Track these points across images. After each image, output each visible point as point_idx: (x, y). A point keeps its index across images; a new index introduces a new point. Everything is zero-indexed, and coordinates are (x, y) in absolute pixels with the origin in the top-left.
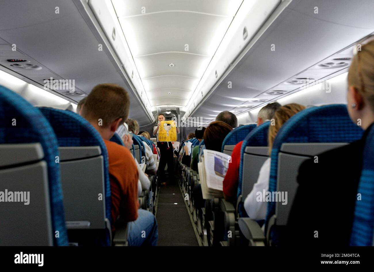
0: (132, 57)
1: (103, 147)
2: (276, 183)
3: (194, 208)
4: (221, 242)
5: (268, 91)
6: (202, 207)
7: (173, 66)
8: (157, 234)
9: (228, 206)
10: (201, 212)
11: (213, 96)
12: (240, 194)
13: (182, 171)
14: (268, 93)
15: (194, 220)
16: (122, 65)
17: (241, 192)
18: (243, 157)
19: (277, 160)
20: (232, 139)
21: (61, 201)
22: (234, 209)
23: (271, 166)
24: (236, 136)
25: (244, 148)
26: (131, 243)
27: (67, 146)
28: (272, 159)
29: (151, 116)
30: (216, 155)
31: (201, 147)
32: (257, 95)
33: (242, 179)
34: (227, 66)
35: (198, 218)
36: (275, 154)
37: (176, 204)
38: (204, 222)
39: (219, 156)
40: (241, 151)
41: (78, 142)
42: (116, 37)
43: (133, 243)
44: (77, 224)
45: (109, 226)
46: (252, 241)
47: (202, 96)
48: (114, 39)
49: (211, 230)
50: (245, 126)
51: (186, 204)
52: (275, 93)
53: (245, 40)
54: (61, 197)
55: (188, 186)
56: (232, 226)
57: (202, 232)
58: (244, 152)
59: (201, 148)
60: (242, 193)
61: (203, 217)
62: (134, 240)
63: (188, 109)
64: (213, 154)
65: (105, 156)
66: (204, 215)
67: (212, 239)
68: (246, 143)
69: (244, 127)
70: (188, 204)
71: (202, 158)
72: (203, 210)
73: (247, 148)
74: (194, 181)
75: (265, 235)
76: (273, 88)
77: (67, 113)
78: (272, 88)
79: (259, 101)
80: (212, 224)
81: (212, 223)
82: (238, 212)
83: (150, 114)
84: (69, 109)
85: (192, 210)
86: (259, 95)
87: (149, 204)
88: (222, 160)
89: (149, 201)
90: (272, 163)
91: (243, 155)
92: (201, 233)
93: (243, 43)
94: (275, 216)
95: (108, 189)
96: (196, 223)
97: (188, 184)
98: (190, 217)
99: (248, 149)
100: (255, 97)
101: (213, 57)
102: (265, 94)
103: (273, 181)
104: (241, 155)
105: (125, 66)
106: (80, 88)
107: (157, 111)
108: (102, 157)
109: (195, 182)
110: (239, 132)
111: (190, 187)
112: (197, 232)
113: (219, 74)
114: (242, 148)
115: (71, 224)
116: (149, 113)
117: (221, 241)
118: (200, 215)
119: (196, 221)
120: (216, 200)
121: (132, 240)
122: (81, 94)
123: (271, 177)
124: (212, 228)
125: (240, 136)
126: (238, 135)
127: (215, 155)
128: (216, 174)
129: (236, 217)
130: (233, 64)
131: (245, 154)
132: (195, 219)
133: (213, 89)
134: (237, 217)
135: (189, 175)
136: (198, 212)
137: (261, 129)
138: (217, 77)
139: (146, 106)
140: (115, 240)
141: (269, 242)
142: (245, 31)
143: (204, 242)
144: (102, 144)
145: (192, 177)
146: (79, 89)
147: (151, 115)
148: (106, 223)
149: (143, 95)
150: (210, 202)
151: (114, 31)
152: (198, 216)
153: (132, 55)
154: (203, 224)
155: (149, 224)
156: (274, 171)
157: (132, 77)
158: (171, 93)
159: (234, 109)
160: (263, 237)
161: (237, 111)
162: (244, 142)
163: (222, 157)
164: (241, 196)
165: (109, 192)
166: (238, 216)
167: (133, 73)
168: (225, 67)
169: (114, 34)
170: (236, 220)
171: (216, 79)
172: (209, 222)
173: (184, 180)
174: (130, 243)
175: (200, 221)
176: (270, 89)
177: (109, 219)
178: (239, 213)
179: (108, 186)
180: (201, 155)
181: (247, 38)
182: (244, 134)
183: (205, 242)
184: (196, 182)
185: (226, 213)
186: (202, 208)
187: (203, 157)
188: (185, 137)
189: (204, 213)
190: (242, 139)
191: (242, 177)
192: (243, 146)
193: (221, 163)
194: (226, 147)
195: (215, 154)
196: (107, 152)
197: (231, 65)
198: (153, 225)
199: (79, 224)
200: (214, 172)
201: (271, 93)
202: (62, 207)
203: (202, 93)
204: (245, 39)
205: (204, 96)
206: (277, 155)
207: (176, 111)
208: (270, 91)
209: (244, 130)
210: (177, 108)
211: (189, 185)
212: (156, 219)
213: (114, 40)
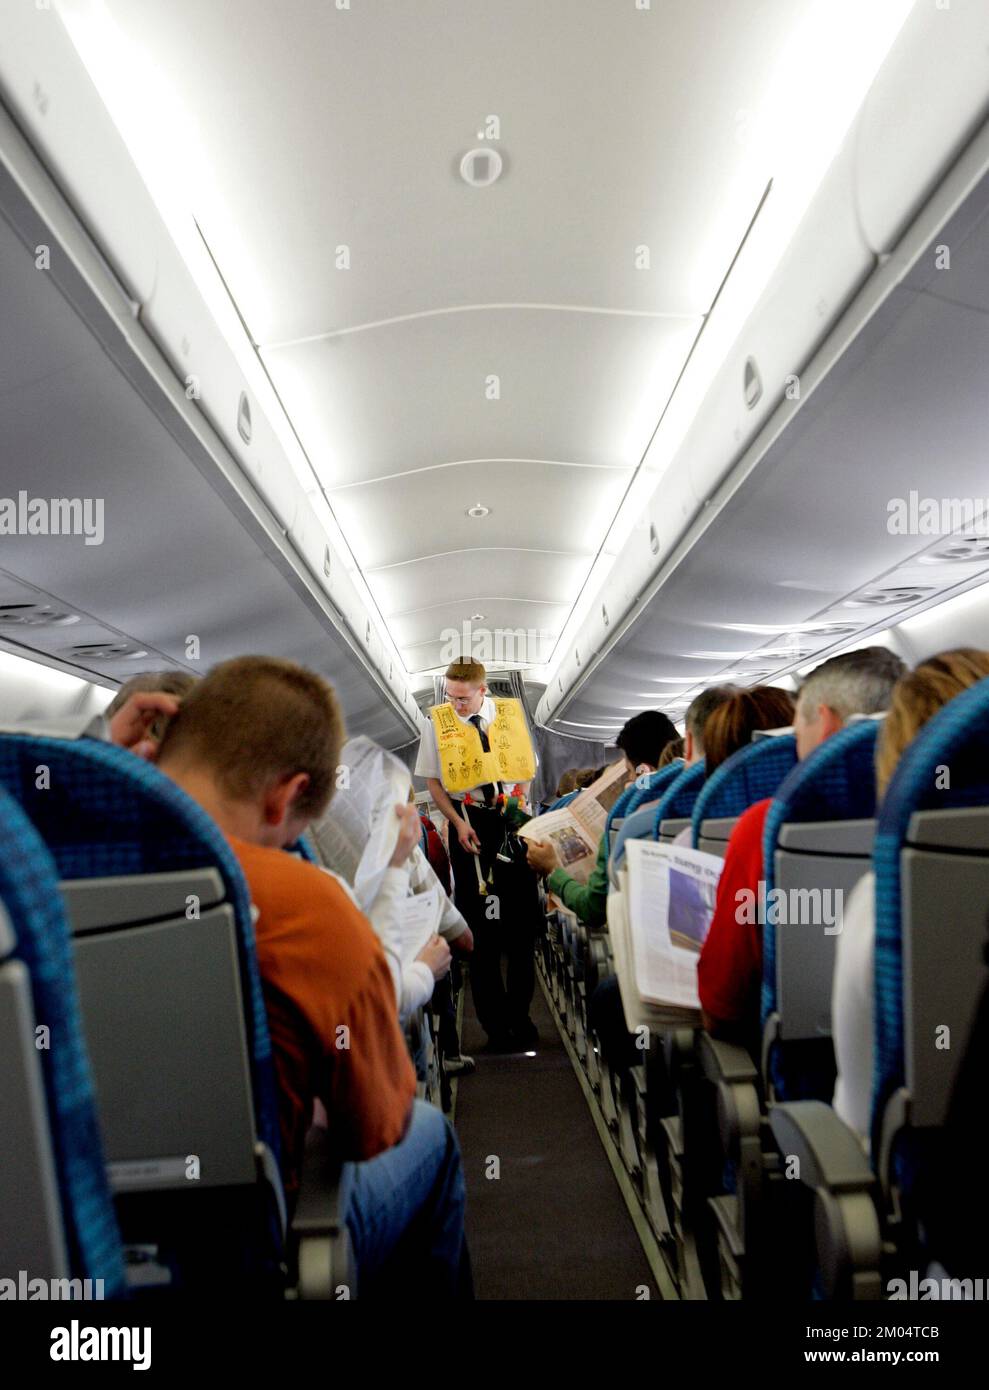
0: (323, 490)
1: (232, 871)
2: (899, 967)
3: (603, 1070)
4: (712, 1202)
5: (859, 592)
6: (633, 1065)
7: (484, 515)
8: (462, 1186)
9: (727, 1061)
10: (629, 1084)
11: (646, 621)
12: (773, 1009)
13: (545, 920)
14: (862, 598)
15: (603, 1115)
16: (284, 532)
17: (774, 1002)
18: (772, 865)
19: (897, 876)
20: (728, 792)
21: (88, 1105)
22: (752, 1071)
23: (879, 900)
24: (746, 779)
25: (776, 831)
26: (362, 1231)
27: (93, 875)
28: (879, 876)
29: (410, 714)
30: (678, 860)
31: (613, 826)
32: (819, 610)
33: (774, 952)
34: (692, 507)
35: (622, 1108)
36: (888, 855)
37: (532, 1054)
38: (644, 1122)
39: (686, 864)
40: (766, 841)
41: (135, 856)
42: (256, 430)
43: (368, 1231)
44: (148, 1171)
45: (273, 1173)
46: (823, 1193)
47: (607, 623)
48: (246, 438)
49: (671, 1153)
50: (775, 740)
51: (572, 1052)
52: (890, 597)
53: (751, 409)
54: (88, 1088)
55: (572, 983)
56: (750, 1134)
57: (638, 1163)
58: (776, 846)
59: (616, 830)
60: (780, 1005)
61: (640, 1101)
62: (371, 1219)
63: (556, 675)
64: (663, 860)
65: (241, 903)
66: (642, 1095)
67: (680, 1188)
68: (783, 813)
69: (776, 744)
70: (578, 1054)
71: (620, 874)
72: (637, 1073)
73: (786, 828)
74: (597, 962)
75: (875, 1170)
76: (881, 582)
77: (87, 748)
78: (874, 581)
79: (828, 632)
80: (672, 1129)
81: (672, 1125)
82: (771, 1079)
83: (404, 705)
84: (94, 733)
85: (597, 1076)
86: (825, 611)
87: (424, 1064)
88: (698, 882)
89: (421, 1053)
90: (879, 889)
91: (772, 856)
92: (636, 1168)
93: (749, 420)
94: (904, 1094)
95: (261, 1030)
96: (615, 1129)
97: (572, 975)
98: (590, 1105)
99: (791, 834)
100: (811, 618)
101: (638, 468)
102: (848, 604)
103: (888, 956)
104: (766, 860)
105: (297, 535)
106: (124, 630)
107: (433, 690)
108: (228, 909)
109: (600, 965)
110: (754, 764)
111: (582, 985)
112: (622, 1166)
113: (666, 540)
114: (767, 831)
115: (125, 1175)
116: (402, 702)
117: (713, 1196)
118: (626, 1096)
119: (614, 1120)
120: (684, 1035)
121: (365, 1218)
122: (129, 651)
123: (880, 942)
124: (677, 1147)
125: (759, 781)
126: (751, 775)
127: (670, 860)
128: (675, 941)
129: (762, 1098)
130: (717, 500)
131: (779, 854)
132: (610, 1113)
133: (645, 596)
134: (768, 1099)
135: (574, 935)
136: (618, 1085)
137: (836, 751)
138: (656, 550)
139: (386, 673)
140: (298, 1224)
141: (890, 1193)
142: (750, 373)
143: (649, 1199)
144: (225, 858)
145: (587, 945)
146: (123, 633)
147: (412, 706)
148: (259, 1161)
149: (372, 636)
150: (662, 1042)
151: (245, 409)
152: (618, 1097)
153: (320, 484)
154: (642, 1131)
155: (429, 1151)
156: (887, 921)
157: (327, 573)
158: (482, 617)
159: (734, 668)
160: (865, 1175)
161: (745, 674)
162: (775, 806)
163: (698, 869)
164: (776, 1017)
165: (264, 1042)
166: (772, 1096)
167: (328, 558)
168: (684, 509)
169: (244, 420)
170: (764, 1111)
171: (655, 560)
172: (664, 1122)
173: (558, 957)
174: (358, 1229)
175: (629, 1121)
176: (867, 584)
177: (271, 1144)
178: (773, 1082)
179: (260, 1017)
180: (616, 859)
181: (758, 400)
182: (775, 772)
183: (654, 1202)
184: (604, 965)
185: (722, 1086)
186: (632, 1069)
187: (626, 869)
188: (549, 783)
189: (641, 1087)
190: (768, 793)
191: (773, 944)
192: (769, 823)
193: (697, 894)
194: (708, 826)
195: (673, 858)
196: (247, 887)
197: (707, 503)
198: (442, 1152)
199: (156, 1170)
200: (664, 932)
201: (874, 600)
202: (92, 1126)
203: (604, 613)
204: (752, 403)
205: (613, 623)
206: (897, 860)
207: (507, 684)
208: (869, 593)
209: (775, 758)
210: (511, 673)
211: (577, 979)
212: (453, 1129)
213: (247, 443)
